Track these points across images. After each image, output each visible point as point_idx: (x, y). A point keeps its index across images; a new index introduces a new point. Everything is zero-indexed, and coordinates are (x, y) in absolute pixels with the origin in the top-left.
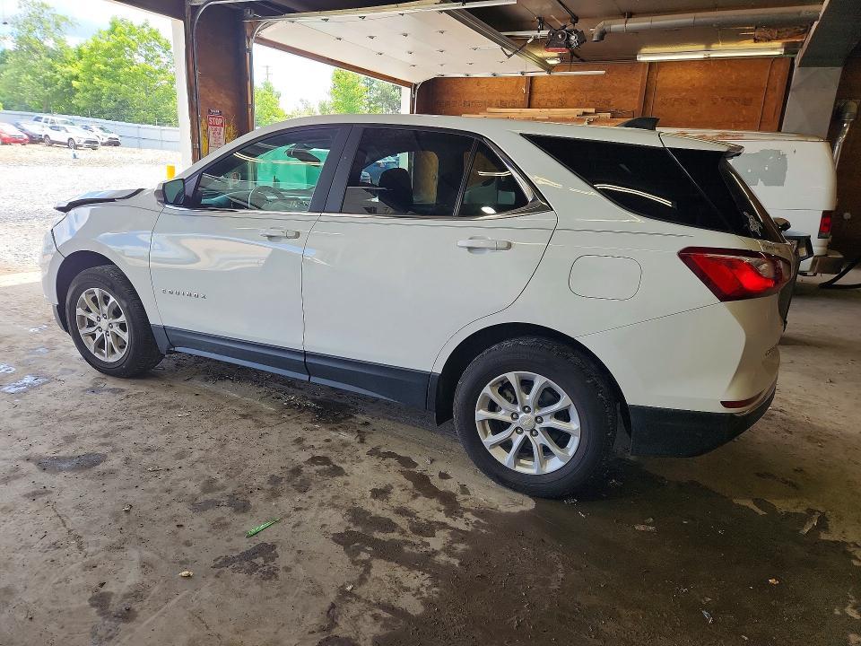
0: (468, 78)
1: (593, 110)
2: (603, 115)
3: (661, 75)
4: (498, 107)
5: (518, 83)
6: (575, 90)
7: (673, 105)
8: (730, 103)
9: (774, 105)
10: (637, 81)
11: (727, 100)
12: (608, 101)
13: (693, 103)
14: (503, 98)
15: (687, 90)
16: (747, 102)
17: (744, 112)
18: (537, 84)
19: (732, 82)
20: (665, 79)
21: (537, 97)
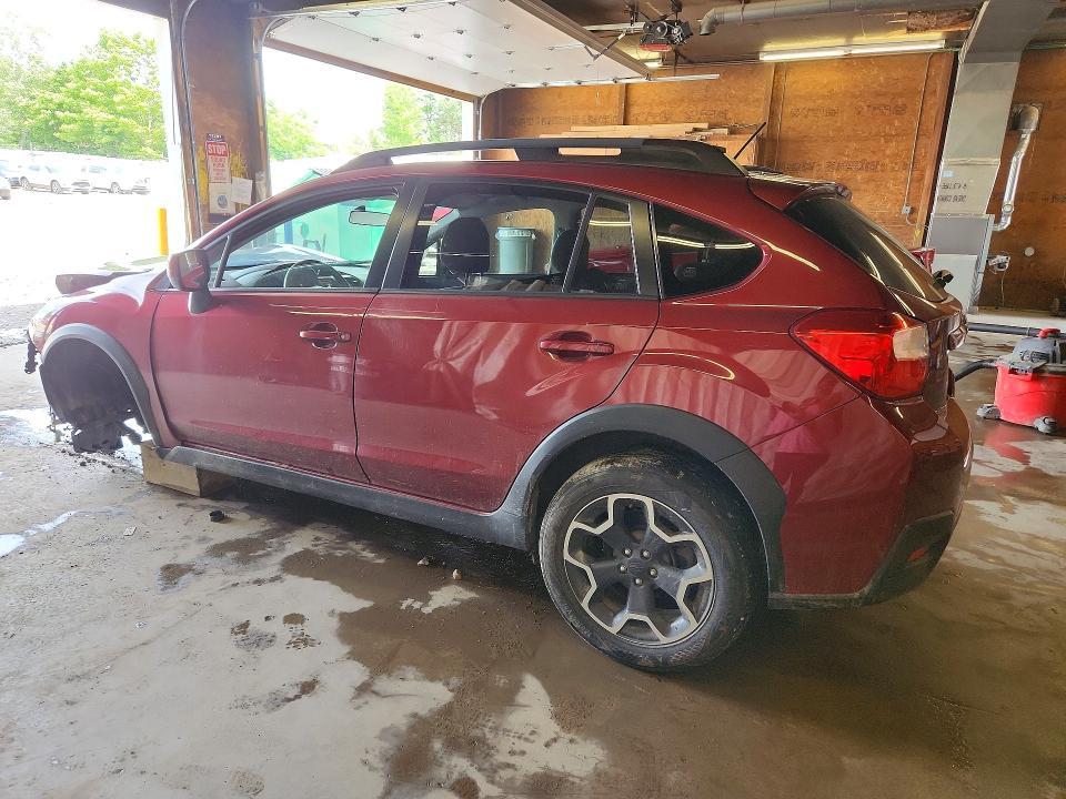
0: (546, 89)
1: (705, 126)
2: (718, 131)
3: (790, 78)
4: (585, 124)
5: (610, 93)
6: (682, 100)
7: (806, 117)
8: (877, 111)
9: (933, 113)
10: (762, 88)
11: (874, 108)
12: (724, 113)
13: (832, 113)
14: (592, 113)
15: (823, 97)
16: (899, 111)
17: (896, 123)
18: (634, 94)
19: (880, 85)
20: (793, 84)
21: (635, 110)
